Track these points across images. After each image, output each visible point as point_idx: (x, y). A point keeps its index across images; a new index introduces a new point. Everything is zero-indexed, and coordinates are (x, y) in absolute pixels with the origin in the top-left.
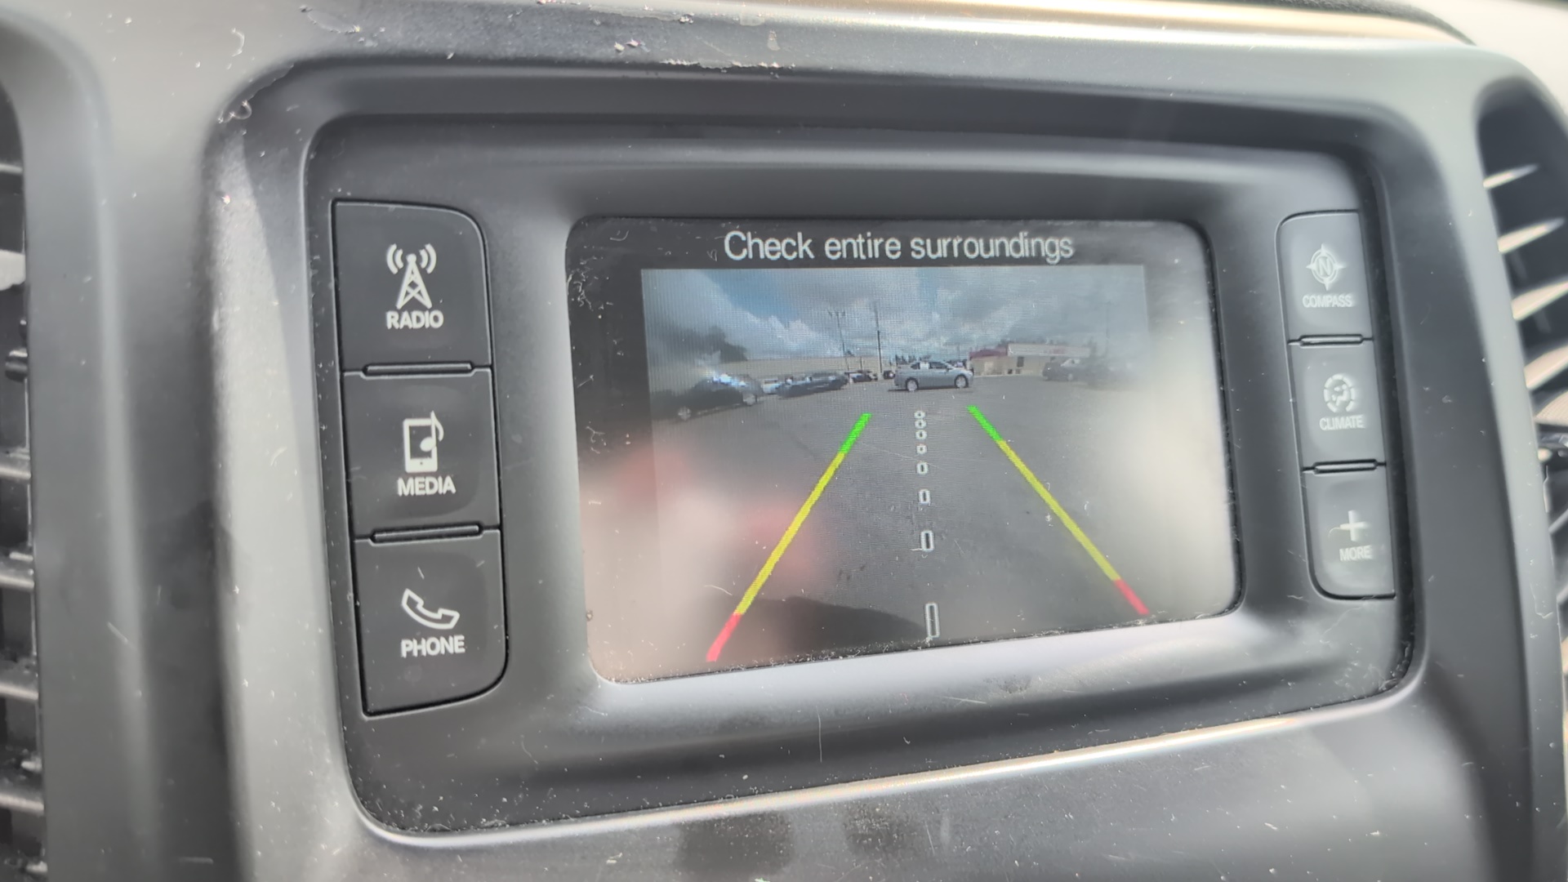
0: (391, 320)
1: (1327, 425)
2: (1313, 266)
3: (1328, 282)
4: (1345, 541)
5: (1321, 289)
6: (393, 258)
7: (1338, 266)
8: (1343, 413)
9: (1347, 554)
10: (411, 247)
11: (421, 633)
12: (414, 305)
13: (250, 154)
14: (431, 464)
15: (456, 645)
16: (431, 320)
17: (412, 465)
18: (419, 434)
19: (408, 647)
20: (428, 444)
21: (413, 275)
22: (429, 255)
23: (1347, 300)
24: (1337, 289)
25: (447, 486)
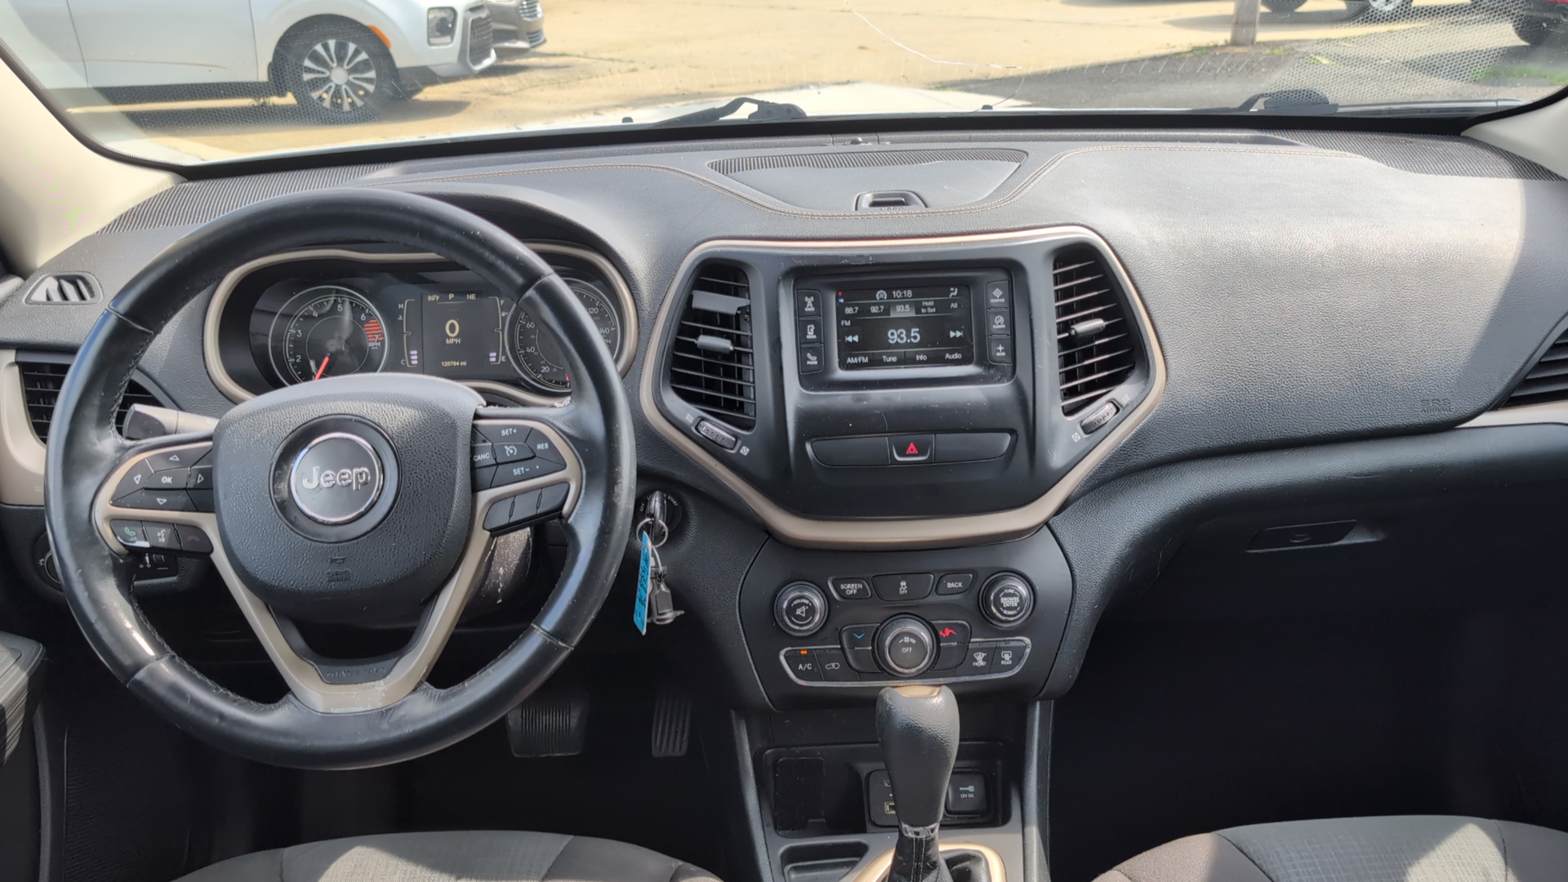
0: (806, 309)
1: (994, 327)
2: (994, 293)
3: (998, 297)
4: (999, 351)
5: (996, 298)
6: (806, 299)
7: (1001, 293)
8: (1000, 324)
9: (998, 354)
10: (809, 297)
11: (810, 360)
12: (810, 307)
13: (784, 283)
14: (812, 333)
15: (816, 363)
16: (813, 309)
17: (809, 333)
18: (810, 328)
19: (808, 363)
20: (812, 330)
21: (810, 302)
22: (812, 298)
23: (1003, 300)
24: (1000, 298)
25: (815, 337)
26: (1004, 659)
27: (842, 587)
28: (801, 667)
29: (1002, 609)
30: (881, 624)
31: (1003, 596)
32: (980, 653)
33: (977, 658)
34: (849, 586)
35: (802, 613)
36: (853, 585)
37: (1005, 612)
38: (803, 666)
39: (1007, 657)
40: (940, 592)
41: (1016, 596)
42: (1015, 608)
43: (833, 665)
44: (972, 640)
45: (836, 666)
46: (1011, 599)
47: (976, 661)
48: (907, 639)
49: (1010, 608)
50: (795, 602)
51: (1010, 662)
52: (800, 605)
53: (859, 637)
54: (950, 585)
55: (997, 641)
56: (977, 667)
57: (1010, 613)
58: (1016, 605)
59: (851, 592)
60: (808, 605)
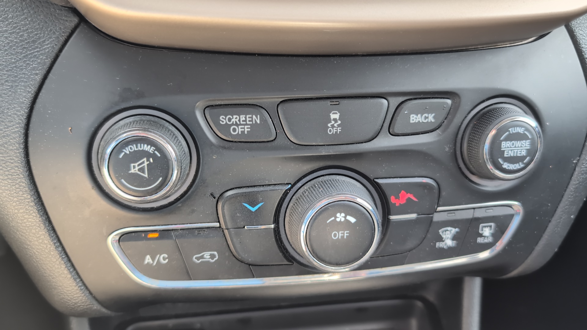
26: (481, 235)
27: (223, 120)
28: (148, 259)
29: (500, 160)
30: (292, 187)
31: (506, 139)
32: (449, 228)
33: (444, 236)
34: (235, 119)
35: (142, 170)
36: (243, 118)
37: (506, 166)
38: (153, 259)
39: (487, 231)
40: (397, 129)
41: (526, 138)
42: (521, 159)
43: (207, 255)
44: (439, 209)
45: (212, 256)
46: (518, 143)
47: (441, 239)
48: (340, 217)
49: (512, 160)
50: (127, 150)
51: (490, 240)
52: (137, 156)
53: (253, 209)
54: (415, 119)
55: (474, 208)
56: (443, 249)
57: (512, 167)
58: (524, 153)
59: (239, 130)
60: (153, 156)
